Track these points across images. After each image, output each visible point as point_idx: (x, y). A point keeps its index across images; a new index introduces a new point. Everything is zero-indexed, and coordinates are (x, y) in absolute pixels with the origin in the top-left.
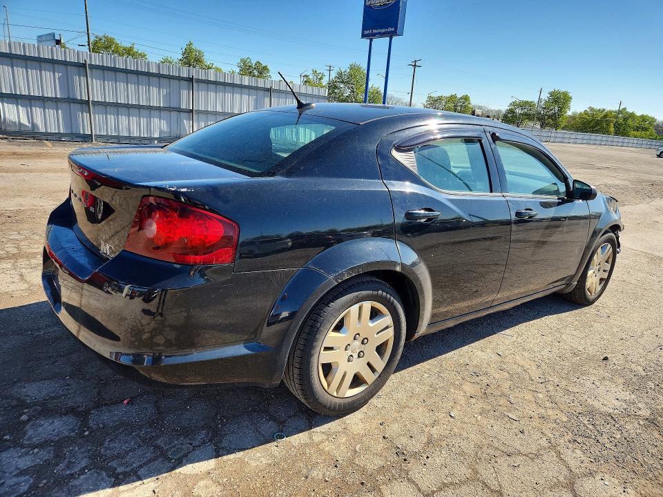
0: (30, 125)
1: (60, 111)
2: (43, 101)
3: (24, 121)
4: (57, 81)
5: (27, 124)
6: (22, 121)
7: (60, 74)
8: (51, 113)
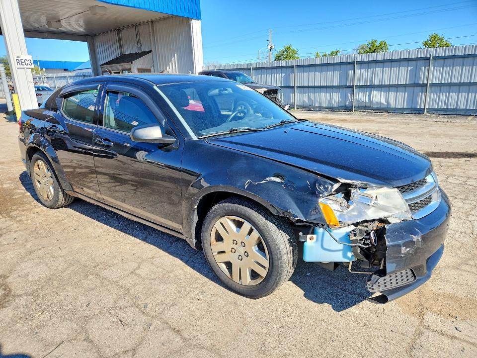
0: (386, 104)
1: (406, 93)
2: (396, 87)
3: (383, 101)
4: (409, 72)
5: (385, 103)
6: (382, 102)
7: (411, 68)
8: (401, 95)
